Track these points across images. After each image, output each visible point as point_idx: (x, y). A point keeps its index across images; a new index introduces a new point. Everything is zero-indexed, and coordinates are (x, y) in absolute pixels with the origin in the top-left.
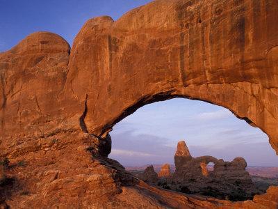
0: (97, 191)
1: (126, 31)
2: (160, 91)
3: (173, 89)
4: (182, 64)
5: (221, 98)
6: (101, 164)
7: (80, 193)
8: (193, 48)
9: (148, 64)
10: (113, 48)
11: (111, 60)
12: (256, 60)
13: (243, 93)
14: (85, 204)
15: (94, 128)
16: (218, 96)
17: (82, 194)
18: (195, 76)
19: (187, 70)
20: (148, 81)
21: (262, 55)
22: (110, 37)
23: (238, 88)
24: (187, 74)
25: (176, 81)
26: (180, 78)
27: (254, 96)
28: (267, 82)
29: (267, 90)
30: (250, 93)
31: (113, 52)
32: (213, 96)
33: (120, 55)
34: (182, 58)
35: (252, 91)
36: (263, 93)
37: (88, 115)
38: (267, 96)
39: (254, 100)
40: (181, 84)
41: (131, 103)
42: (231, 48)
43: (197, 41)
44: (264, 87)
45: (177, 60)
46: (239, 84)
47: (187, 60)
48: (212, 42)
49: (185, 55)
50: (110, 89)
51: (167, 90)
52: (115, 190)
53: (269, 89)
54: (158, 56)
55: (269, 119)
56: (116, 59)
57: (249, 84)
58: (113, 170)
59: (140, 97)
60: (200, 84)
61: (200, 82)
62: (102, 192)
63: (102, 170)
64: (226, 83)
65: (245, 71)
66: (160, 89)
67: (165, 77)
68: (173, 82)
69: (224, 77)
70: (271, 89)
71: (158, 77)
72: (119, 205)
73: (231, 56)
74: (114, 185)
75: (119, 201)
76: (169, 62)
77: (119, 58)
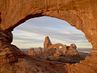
2: (36, 13)
3: (43, 12)
5: (64, 16)
6: (7, 47)
9: (31, 0)
12: (78, 1)
13: (73, 15)
16: (63, 16)
18: (52, 7)
19: (48, 4)
20: (31, 8)
24: (49, 6)
26: (46, 7)
27: (78, 16)
28: (83, 10)
29: (83, 14)
32: (60, 15)
35: (77, 14)
38: (83, 16)
39: (78, 18)
41: (23, 17)
46: (71, 11)
50: (12, 11)
51: (40, 13)
52: (14, 60)
55: (84, 26)
57: (76, 11)
59: (27, 15)
60: (55, 10)
61: (55, 9)
62: (7, 61)
63: (7, 50)
64: (66, 10)
65: (74, 5)
66: (37, 12)
67: (39, 6)
68: (43, 9)
69: (65, 7)
70: (85, 13)
71: (36, 6)
72: (16, 68)
74: (14, 58)
75: (16, 66)
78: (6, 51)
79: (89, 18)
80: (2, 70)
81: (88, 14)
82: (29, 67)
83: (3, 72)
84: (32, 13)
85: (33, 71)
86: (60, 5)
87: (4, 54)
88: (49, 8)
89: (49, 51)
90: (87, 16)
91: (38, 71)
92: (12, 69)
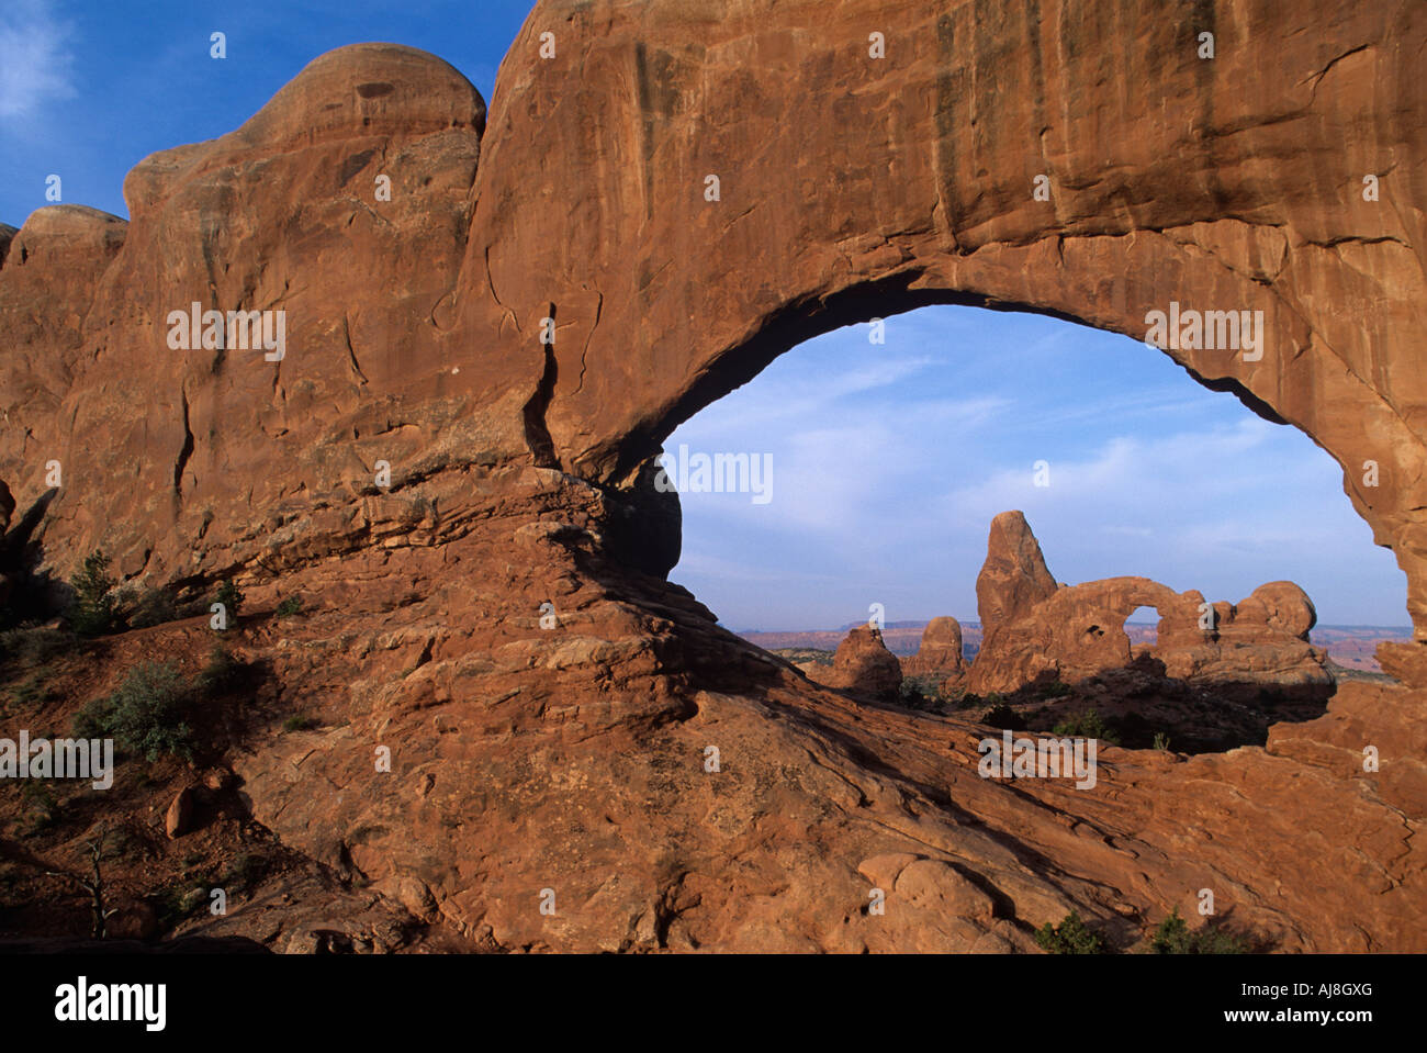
0: (590, 707)
1: (710, 21)
2: (855, 280)
3: (910, 265)
4: (948, 154)
5: (1119, 294)
6: (609, 597)
7: (520, 716)
8: (993, 83)
9: (802, 163)
10: (656, 101)
11: (648, 150)
12: (1270, 122)
13: (1215, 269)
14: (538, 761)
15: (583, 445)
16: (1107, 288)
17: (529, 720)
18: (1003, 207)
19: (968, 183)
20: (803, 236)
21: (1292, 97)
22: (641, 52)
23: (1192, 252)
24: (967, 200)
25: (923, 229)
26: (940, 215)
27: (1266, 282)
28: (1320, 217)
29: (1321, 255)
30: (1248, 269)
31: (659, 115)
32: (1082, 288)
33: (686, 126)
34: (944, 132)
35: (1255, 261)
36: (1306, 265)
37: (559, 392)
38: (1321, 279)
39: (1267, 300)
40: (946, 241)
41: (734, 332)
42: (1155, 72)
43: (1008, 50)
44: (1308, 242)
45: (925, 137)
46: (1199, 230)
47: (966, 136)
48: (1072, 51)
49: (958, 112)
50: (645, 281)
51: (886, 274)
52: (663, 703)
53: (1331, 245)
54: (844, 122)
55: (1332, 385)
56: (670, 147)
57: (1242, 227)
58: (656, 622)
59: (773, 306)
60: (1030, 238)
61: (1025, 230)
62: (608, 711)
63: (611, 622)
64: (1140, 228)
65: (1222, 174)
66: (857, 267)
67: (878, 214)
68: (910, 233)
69: (1131, 202)
70: (1340, 247)
71: (845, 217)
72: (679, 765)
73: (1158, 105)
74: (661, 683)
75: (681, 749)
76: (892, 147)
77: (680, 140)
78: (600, 628)
79: (1379, 290)
80: (573, 781)
81: (1380, 255)
82: (784, 770)
83: (586, 791)
84: (816, 284)
85: (824, 802)
86: (1080, 185)
87: (583, 656)
88: (977, 222)
89: (1029, 656)
90: (1364, 278)
91: (864, 802)
92: (646, 777)
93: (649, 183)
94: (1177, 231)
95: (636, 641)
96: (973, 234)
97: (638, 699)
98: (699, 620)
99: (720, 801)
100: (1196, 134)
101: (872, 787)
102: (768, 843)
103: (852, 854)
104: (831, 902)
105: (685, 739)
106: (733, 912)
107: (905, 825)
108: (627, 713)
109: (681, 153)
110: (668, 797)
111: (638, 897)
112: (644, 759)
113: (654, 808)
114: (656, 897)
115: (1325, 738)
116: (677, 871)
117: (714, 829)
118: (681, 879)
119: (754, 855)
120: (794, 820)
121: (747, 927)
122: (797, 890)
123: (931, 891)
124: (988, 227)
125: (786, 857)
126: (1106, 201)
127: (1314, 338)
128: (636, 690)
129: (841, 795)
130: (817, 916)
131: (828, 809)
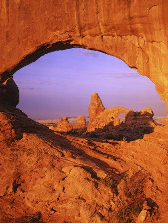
2: (58, 41)
3: (71, 38)
4: (78, 15)
5: (114, 48)
8: (87, 1)
9: (46, 13)
11: (8, 5)
12: (141, 17)
13: (131, 45)
16: (111, 47)
18: (90, 28)
19: (82, 22)
20: (46, 29)
21: (144, 13)
23: (127, 41)
24: (83, 26)
25: (74, 31)
26: (77, 28)
27: (141, 48)
28: (150, 36)
30: (137, 45)
32: (106, 46)
34: (78, 10)
35: (139, 44)
36: (148, 44)
38: (150, 48)
39: (141, 52)
40: (78, 34)
41: (30, 50)
42: (119, 4)
44: (148, 41)
45: (73, 11)
46: (128, 37)
47: (82, 12)
49: (80, 7)
50: (7, 36)
51: (65, 40)
52: (14, 136)
53: (152, 42)
54: (55, 5)
55: (153, 69)
56: (13, 5)
57: (136, 37)
59: (39, 45)
60: (96, 35)
61: (95, 33)
64: (117, 35)
65: (132, 26)
66: (59, 38)
67: (63, 26)
68: (70, 31)
69: (116, 30)
70: (154, 43)
71: (56, 26)
72: (18, 150)
73: (120, 11)
74: (13, 131)
75: (19, 146)
76: (66, 12)
77: (16, 3)
79: (160, 51)
81: (160, 45)
82: (44, 150)
84: (49, 40)
85: (53, 156)
86: (106, 25)
88: (85, 31)
90: (158, 49)
91: (63, 155)
92: (10, 153)
93: (8, 13)
94: (125, 37)
95: (6, 121)
96: (84, 33)
97: (7, 135)
98: (23, 116)
99: (29, 157)
100: (127, 18)
101: (64, 152)
102: (41, 166)
103: (60, 167)
104: (55, 178)
105: (19, 144)
106: (32, 183)
107: (72, 160)
108: (4, 138)
109: (16, 7)
110: (15, 158)
111: (8, 182)
112: (9, 149)
113: (12, 161)
114: (13, 182)
115: (154, 137)
116: (18, 175)
117: (27, 164)
118: (19, 177)
119: (37, 169)
120: (46, 161)
121: (36, 186)
122: (47, 177)
123: (78, 173)
124: (87, 32)
125: (45, 169)
126: (111, 29)
127: (150, 60)
128: (7, 133)
129: (57, 154)
130: (52, 182)
131: (55, 157)
